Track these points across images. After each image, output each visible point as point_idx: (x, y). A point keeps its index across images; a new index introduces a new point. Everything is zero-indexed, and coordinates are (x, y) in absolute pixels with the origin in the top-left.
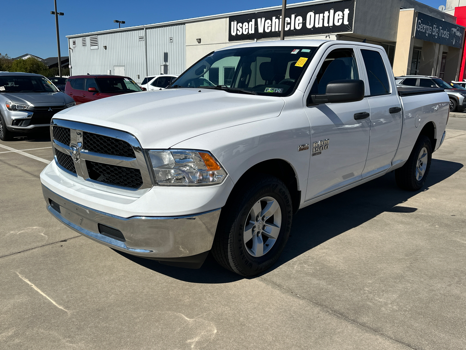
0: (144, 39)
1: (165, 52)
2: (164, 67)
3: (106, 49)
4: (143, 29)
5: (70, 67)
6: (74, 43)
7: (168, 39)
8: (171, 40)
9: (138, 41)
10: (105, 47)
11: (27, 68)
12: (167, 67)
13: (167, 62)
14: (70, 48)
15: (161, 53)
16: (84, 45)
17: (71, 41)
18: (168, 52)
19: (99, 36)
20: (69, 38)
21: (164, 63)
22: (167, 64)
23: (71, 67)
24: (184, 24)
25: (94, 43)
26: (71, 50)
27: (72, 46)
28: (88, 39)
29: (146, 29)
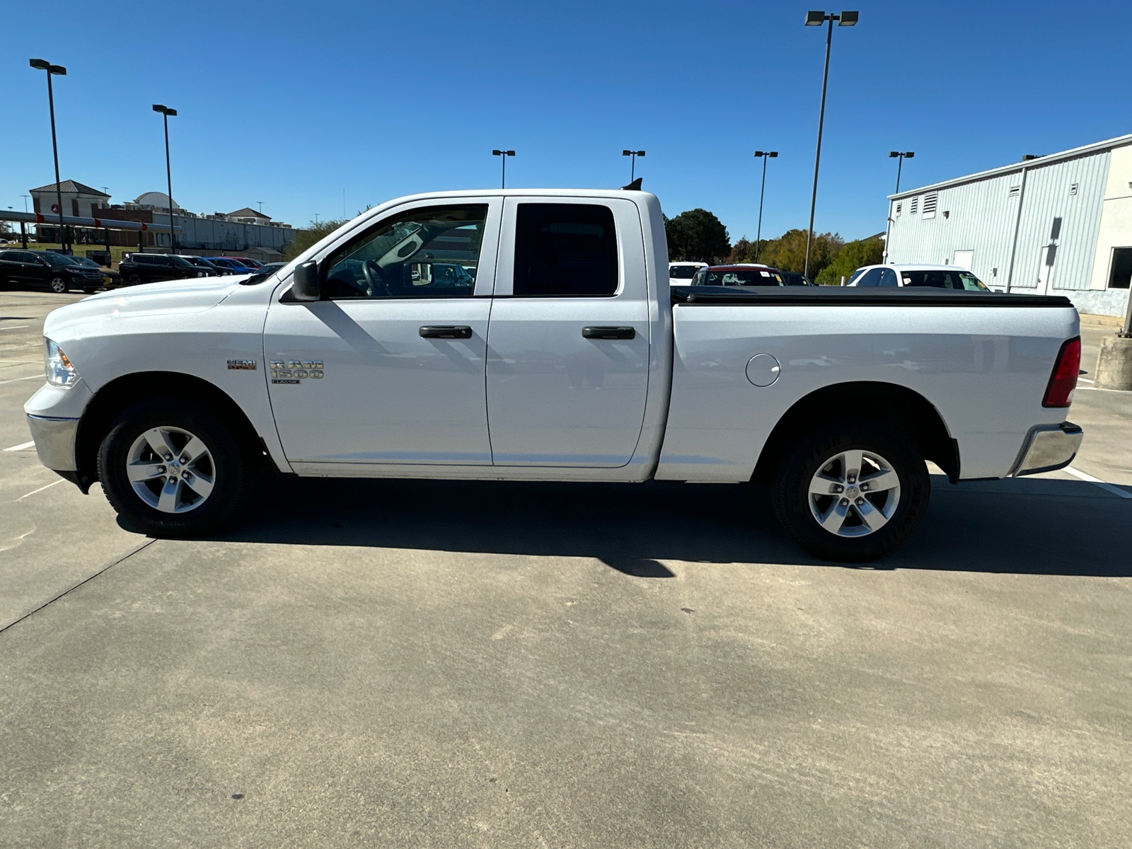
0: (1019, 191)
1: (1057, 216)
2: (1049, 250)
3: (947, 217)
4: (1020, 170)
5: (884, 254)
6: (899, 209)
7: (1068, 187)
8: (1074, 188)
9: (1007, 196)
10: (947, 214)
11: (862, 258)
12: (1056, 249)
13: (1057, 238)
14: (890, 219)
15: (1048, 219)
16: (914, 210)
17: (896, 204)
18: (1062, 216)
19: (940, 192)
20: (893, 200)
21: (1050, 242)
22: (1057, 242)
23: (887, 254)
24: (1108, 149)
25: (930, 206)
26: (892, 222)
27: (894, 215)
28: (922, 199)
29: (1028, 169)
